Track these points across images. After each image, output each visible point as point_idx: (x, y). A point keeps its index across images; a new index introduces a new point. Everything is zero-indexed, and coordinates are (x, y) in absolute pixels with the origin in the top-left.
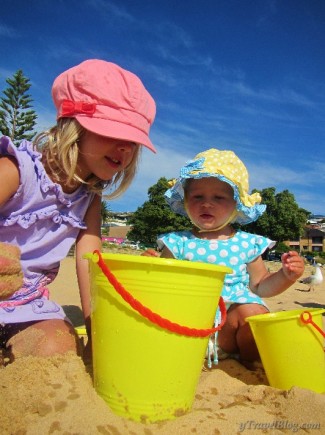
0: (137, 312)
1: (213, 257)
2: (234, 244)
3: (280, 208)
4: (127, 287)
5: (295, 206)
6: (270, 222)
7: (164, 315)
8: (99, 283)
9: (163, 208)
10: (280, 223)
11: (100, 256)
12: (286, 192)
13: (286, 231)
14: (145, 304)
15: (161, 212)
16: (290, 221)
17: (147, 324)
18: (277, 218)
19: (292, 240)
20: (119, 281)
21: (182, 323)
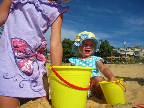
0: (65, 84)
1: (84, 65)
2: (90, 60)
3: (104, 46)
4: (62, 76)
5: (109, 45)
6: (101, 51)
7: (74, 84)
8: (52, 75)
9: (66, 48)
10: (104, 51)
11: (52, 67)
12: (106, 41)
13: (107, 53)
14: (68, 81)
15: (66, 50)
16: (108, 50)
17: (69, 87)
18: (104, 50)
19: (109, 56)
20: (59, 74)
21: (80, 86)
